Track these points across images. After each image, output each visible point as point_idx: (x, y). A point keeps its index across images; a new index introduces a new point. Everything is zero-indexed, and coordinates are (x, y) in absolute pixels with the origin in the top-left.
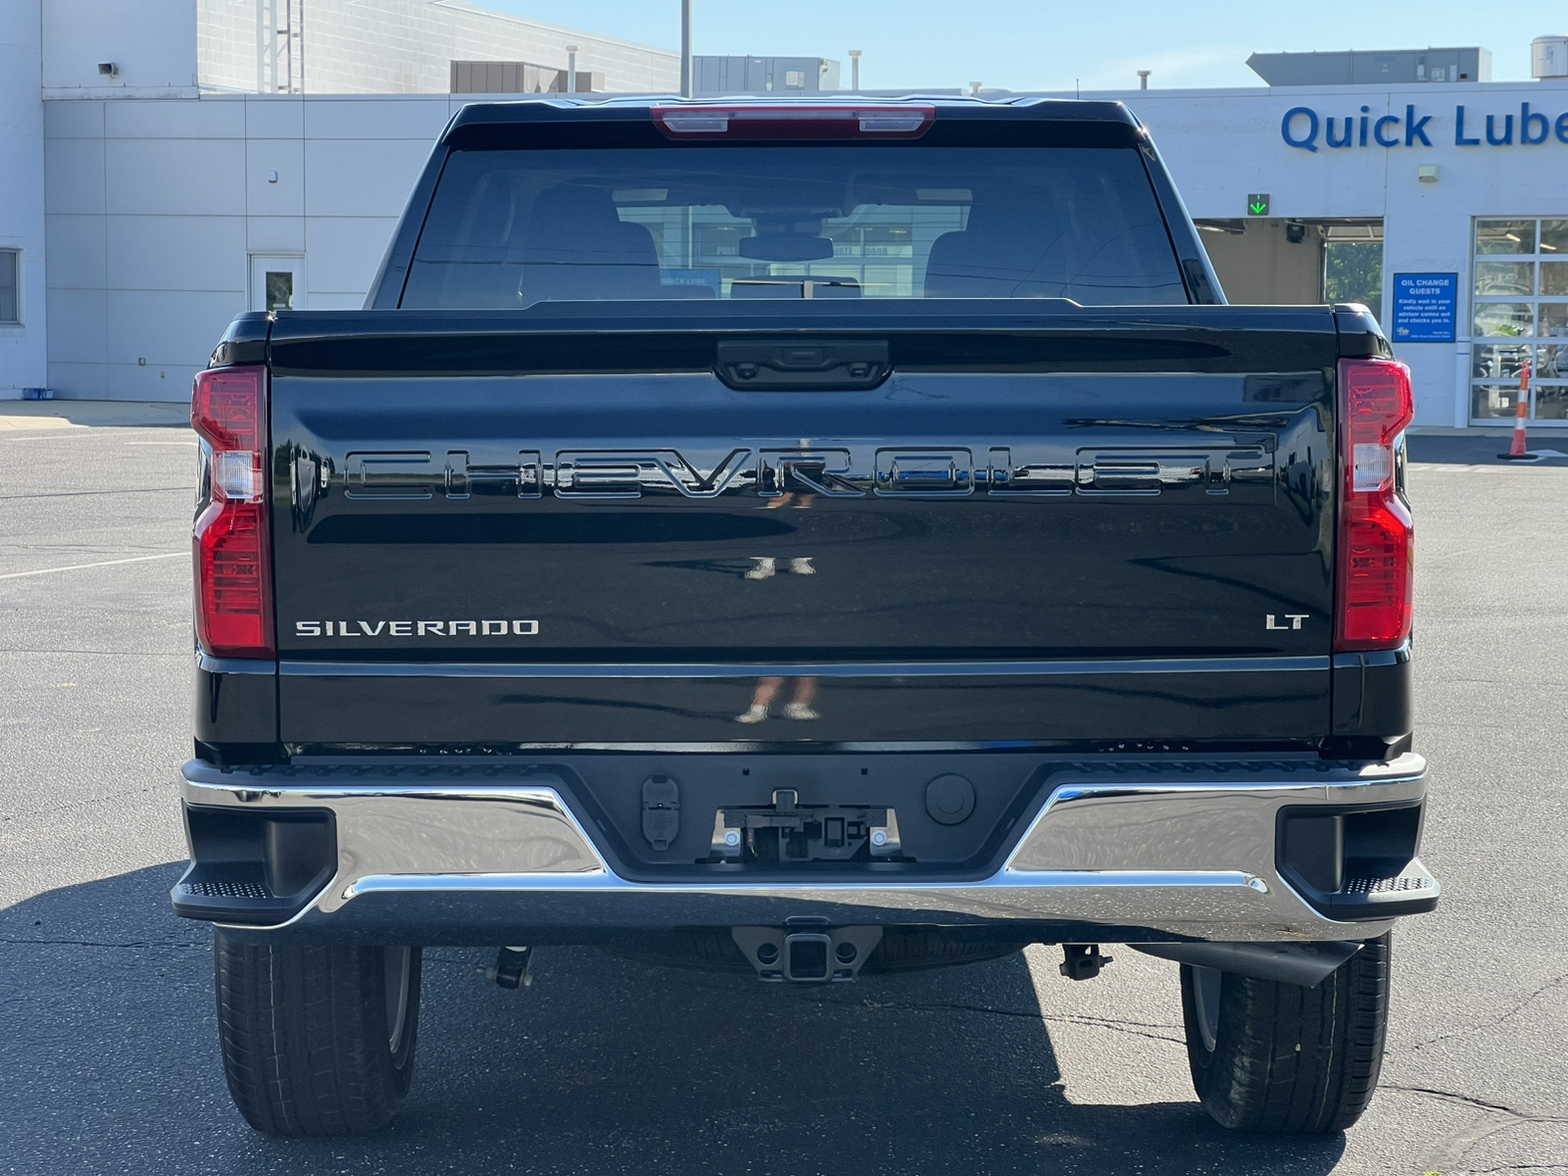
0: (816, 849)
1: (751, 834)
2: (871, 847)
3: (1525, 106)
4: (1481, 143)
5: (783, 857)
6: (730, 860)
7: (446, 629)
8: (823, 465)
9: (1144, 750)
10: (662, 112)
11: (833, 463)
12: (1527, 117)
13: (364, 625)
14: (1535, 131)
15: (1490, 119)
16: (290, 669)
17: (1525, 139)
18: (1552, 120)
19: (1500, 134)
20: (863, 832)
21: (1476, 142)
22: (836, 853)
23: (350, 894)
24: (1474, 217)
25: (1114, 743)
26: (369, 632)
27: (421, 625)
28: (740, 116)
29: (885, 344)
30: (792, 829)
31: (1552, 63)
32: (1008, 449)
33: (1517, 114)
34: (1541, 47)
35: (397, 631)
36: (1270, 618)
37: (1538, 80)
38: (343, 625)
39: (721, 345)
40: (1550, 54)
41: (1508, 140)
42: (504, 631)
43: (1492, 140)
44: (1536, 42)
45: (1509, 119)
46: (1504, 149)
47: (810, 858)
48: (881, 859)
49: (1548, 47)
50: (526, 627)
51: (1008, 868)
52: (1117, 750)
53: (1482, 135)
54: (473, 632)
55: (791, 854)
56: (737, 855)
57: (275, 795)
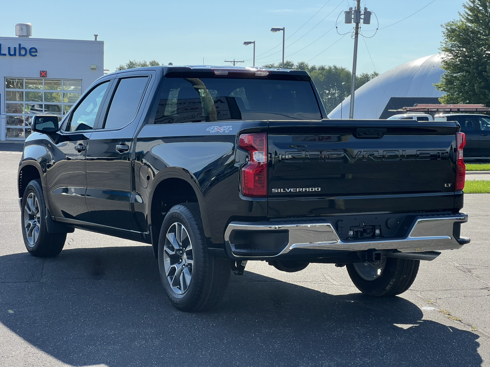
0: (365, 235)
1: (354, 232)
2: (376, 234)
3: (20, 45)
4: (7, 55)
5: (359, 237)
6: (351, 238)
7: (302, 190)
8: (374, 154)
9: (417, 212)
10: (213, 70)
11: (376, 154)
12: (20, 48)
13: (287, 189)
14: (23, 52)
15: (9, 48)
16: (271, 200)
17: (20, 54)
18: (28, 50)
19: (12, 53)
20: (373, 231)
21: (5, 55)
22: (368, 236)
23: (291, 248)
24: (5, 77)
25: (412, 211)
26: (287, 191)
27: (298, 189)
28: (230, 71)
29: (386, 129)
30: (361, 231)
31: (22, 32)
32: (405, 151)
33: (17, 47)
34: (18, 27)
35: (293, 191)
36: (446, 184)
37: (18, 37)
38: (282, 190)
39: (358, 129)
40: (22, 29)
41: (15, 54)
42: (314, 190)
43: (10, 54)
44: (17, 25)
45: (15, 48)
46: (13, 57)
47: (364, 237)
48: (377, 236)
49: (21, 27)
50: (318, 189)
51: (409, 237)
52: (412, 212)
53: (7, 52)
54: (308, 190)
55: (360, 236)
56: (352, 237)
57: (271, 227)
